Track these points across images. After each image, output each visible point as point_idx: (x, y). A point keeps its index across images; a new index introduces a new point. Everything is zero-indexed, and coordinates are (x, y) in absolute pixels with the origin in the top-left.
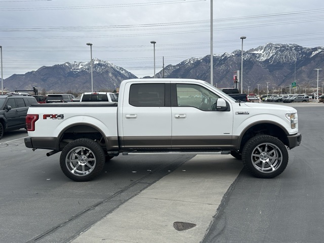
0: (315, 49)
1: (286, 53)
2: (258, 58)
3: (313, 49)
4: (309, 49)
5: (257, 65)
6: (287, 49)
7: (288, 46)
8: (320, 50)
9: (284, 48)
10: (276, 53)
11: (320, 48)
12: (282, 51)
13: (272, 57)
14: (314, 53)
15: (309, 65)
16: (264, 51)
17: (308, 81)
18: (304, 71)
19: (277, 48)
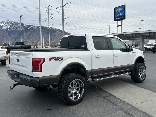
0: (30, 26)
1: (16, 26)
2: (2, 27)
3: (29, 25)
4: (27, 25)
5: (2, 31)
6: (17, 24)
7: (17, 23)
8: (32, 27)
9: (15, 24)
10: (12, 26)
11: (32, 25)
12: (15, 25)
13: (9, 27)
14: (30, 28)
15: (27, 33)
16: (5, 24)
17: (28, 40)
18: (25, 36)
19: (12, 23)
